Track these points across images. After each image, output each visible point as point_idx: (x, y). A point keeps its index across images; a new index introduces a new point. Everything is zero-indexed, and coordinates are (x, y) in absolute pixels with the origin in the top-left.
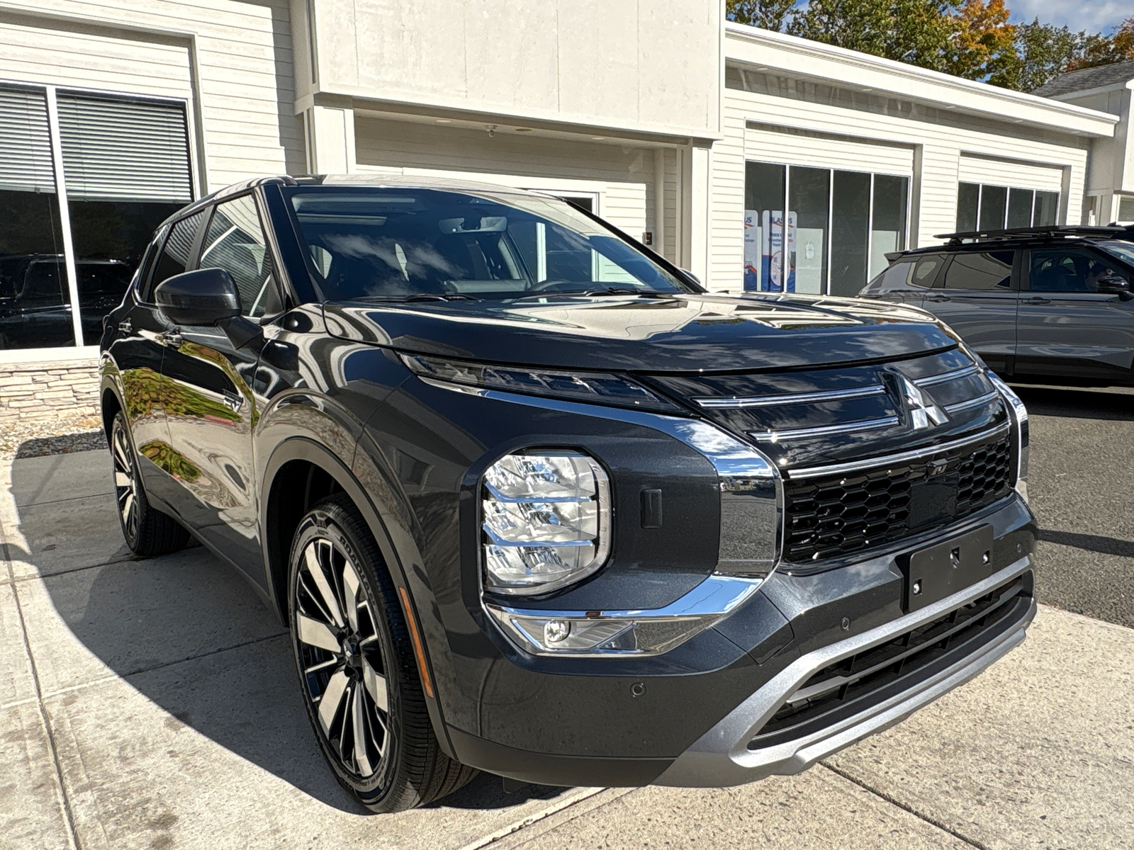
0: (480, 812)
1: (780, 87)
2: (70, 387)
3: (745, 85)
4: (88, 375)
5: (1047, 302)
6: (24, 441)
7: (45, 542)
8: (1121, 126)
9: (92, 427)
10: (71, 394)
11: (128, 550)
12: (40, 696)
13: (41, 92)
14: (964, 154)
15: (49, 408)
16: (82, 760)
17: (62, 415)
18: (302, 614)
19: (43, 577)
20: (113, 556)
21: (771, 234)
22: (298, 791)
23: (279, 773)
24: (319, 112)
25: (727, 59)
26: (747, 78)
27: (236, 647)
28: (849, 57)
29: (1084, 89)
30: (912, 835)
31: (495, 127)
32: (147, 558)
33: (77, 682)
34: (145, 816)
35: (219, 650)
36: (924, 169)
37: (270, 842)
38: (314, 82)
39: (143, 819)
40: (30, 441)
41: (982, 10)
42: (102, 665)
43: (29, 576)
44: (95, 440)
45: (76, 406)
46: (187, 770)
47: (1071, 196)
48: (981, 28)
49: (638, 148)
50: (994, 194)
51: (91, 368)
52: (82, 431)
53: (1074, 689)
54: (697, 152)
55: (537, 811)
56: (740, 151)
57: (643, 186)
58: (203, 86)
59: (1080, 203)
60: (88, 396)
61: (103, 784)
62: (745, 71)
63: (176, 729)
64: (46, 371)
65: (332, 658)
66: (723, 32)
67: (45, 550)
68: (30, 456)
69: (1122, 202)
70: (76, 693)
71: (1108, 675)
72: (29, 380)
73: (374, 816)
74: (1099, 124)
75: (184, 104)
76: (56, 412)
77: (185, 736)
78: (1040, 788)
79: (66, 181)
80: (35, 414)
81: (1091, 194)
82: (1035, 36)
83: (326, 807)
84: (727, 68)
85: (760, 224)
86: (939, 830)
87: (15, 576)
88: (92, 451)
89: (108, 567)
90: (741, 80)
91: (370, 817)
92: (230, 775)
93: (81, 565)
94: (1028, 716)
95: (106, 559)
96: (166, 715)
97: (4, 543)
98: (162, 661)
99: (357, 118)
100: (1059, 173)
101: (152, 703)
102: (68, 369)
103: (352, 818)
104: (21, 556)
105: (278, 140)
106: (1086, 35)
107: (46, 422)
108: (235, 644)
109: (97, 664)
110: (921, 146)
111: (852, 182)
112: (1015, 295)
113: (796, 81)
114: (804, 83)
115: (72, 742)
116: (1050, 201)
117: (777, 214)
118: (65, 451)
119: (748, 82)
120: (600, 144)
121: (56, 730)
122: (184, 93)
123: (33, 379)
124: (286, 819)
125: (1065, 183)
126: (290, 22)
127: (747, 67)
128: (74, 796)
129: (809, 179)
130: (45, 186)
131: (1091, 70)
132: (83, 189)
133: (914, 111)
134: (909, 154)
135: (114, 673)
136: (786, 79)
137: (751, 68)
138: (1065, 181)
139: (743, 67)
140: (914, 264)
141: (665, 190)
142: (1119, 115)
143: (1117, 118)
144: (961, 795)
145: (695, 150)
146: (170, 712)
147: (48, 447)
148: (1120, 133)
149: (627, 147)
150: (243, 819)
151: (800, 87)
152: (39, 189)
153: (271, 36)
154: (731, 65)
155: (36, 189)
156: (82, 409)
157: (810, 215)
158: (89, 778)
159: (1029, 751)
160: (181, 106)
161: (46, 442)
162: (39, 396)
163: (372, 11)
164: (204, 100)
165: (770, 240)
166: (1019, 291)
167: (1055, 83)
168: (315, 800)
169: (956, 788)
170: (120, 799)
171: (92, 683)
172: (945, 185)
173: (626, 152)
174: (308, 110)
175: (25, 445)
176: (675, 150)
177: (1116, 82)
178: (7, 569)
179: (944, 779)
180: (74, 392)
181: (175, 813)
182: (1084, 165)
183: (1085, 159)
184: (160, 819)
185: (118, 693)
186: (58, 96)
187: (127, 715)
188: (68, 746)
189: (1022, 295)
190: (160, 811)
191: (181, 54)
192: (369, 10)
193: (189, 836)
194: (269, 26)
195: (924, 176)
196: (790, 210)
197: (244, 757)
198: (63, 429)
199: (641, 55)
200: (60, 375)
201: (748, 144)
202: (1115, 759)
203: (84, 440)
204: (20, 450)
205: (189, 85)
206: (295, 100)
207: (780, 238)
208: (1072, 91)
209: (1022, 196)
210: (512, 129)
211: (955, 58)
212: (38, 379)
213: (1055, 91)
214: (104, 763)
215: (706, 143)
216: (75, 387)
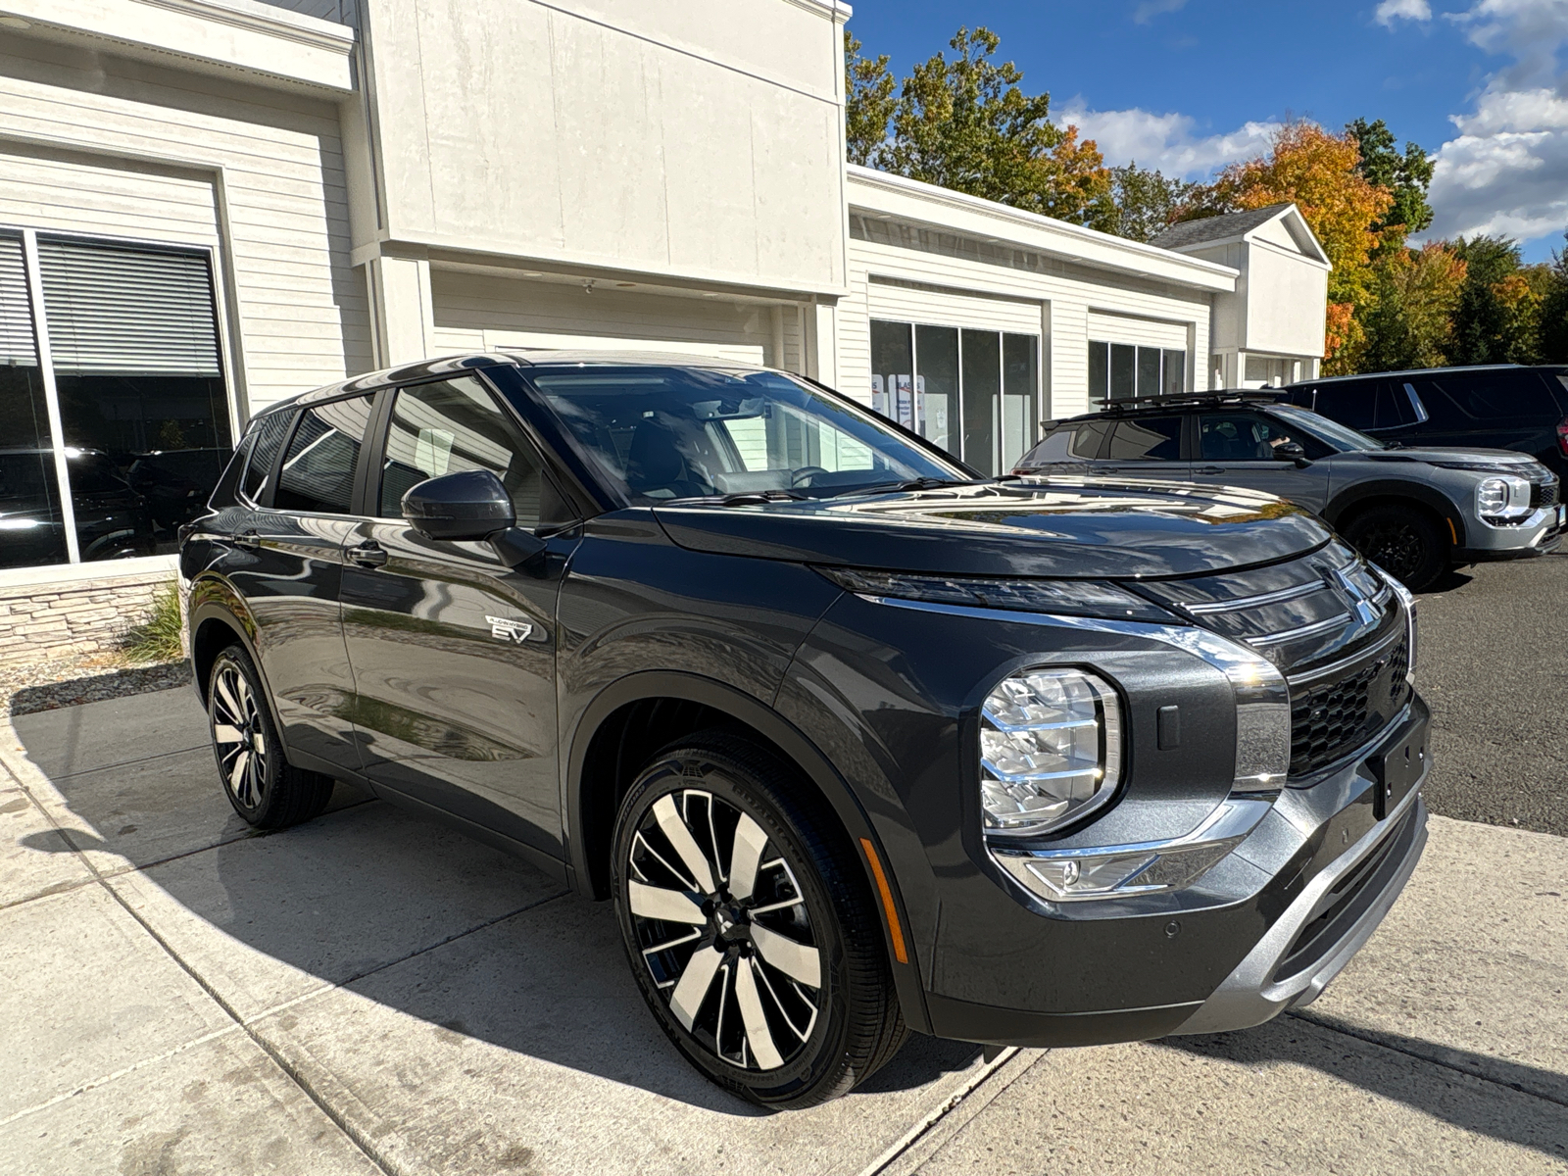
0: (898, 1094)
1: (902, 237)
2: (63, 617)
3: (866, 235)
4: (87, 600)
5: (1220, 471)
6: (15, 692)
7: (116, 822)
8: (1242, 280)
9: (103, 668)
10: (65, 625)
11: (241, 823)
12: (238, 1020)
13: (17, 237)
14: (1093, 310)
15: (37, 645)
16: (355, 1095)
17: (52, 654)
18: (641, 882)
19: (140, 868)
20: (223, 833)
21: (898, 401)
22: (664, 1099)
23: (627, 1080)
24: (387, 262)
25: (851, 207)
26: (867, 226)
27: (466, 933)
28: (974, 204)
29: (1201, 241)
30: (1365, 1058)
31: (593, 282)
32: (275, 832)
33: (283, 999)
34: (488, 1153)
35: (449, 939)
36: (1053, 327)
37: (664, 1165)
38: (380, 228)
39: (487, 1157)
40: (24, 691)
41: (1075, 153)
42: (301, 974)
43: (119, 868)
44: (116, 685)
45: (70, 641)
46: (504, 1090)
47: (1197, 355)
48: (1075, 172)
49: (751, 305)
50: (1123, 352)
51: (91, 590)
52: (92, 674)
53: (1430, 886)
54: (822, 311)
55: (959, 1084)
56: (863, 309)
57: (760, 349)
58: (235, 231)
59: (1206, 362)
60: (88, 627)
61: (404, 1122)
62: (865, 219)
63: (458, 1043)
64: (30, 597)
65: (694, 932)
66: (845, 176)
67: (120, 833)
68: (31, 711)
69: (1248, 361)
70: (290, 1013)
71: (1454, 867)
72: (7, 611)
73: (774, 1116)
74: (1219, 278)
75: (208, 252)
76: (44, 651)
77: (474, 1049)
78: (1459, 994)
79: (52, 351)
80: (15, 655)
81: (1217, 352)
82: (1133, 182)
83: (710, 1114)
84: (852, 216)
85: (886, 389)
86: (1387, 1050)
87: (99, 870)
88: (117, 699)
89: (225, 847)
90: (861, 229)
91: (770, 1118)
92: (564, 1090)
93: (185, 848)
94: (1403, 919)
95: (216, 839)
96: (430, 1026)
97: (56, 828)
98: (382, 960)
99: (433, 271)
100: (1183, 330)
101: (401, 1014)
102: (59, 594)
103: (749, 1121)
104: (94, 844)
105: (331, 297)
106: (1181, 185)
107: (31, 664)
108: (465, 930)
109: (291, 971)
110: (1049, 301)
111: (981, 342)
112: (1187, 464)
113: (919, 230)
114: (927, 232)
115: (326, 1075)
116: (1178, 360)
117: (904, 379)
118: (79, 701)
119: (868, 230)
120: (711, 301)
121: (294, 1062)
122: (208, 239)
123: (11, 609)
124: (667, 1134)
125: (1191, 339)
126: (342, 154)
127: (868, 215)
128: (375, 1142)
129: (937, 339)
130: (25, 358)
131: (1205, 221)
132: (75, 360)
133: (1040, 263)
134: (1036, 310)
135: (326, 983)
136: (909, 228)
137: (874, 216)
138: (1191, 341)
139: (864, 214)
140: (1074, 433)
141: (785, 354)
142: (1239, 268)
143: (1237, 272)
144: (1388, 1011)
145: (819, 307)
146: (435, 1023)
147: (53, 698)
148: (1241, 288)
149: (740, 304)
150: (615, 1140)
151: (924, 238)
152: (14, 361)
153: (319, 171)
154: (854, 212)
155: (10, 361)
156: (81, 645)
157: (939, 379)
158: (380, 1117)
159: (1426, 956)
160: (204, 256)
161: (47, 691)
162: (20, 630)
163: (450, 143)
164: (236, 248)
165: (898, 408)
166: (1191, 460)
167: (1171, 235)
168: (690, 1107)
169: (1379, 1004)
170: (441, 1138)
171: (304, 998)
172: (1074, 344)
173: (739, 310)
174: (372, 262)
175: (18, 697)
176: (796, 308)
177: (1234, 234)
178: (81, 863)
179: (1362, 995)
180: (68, 623)
181: (525, 1143)
182: (1208, 322)
183: (1208, 316)
184: (509, 1155)
185: (349, 1006)
186: (40, 242)
187: (380, 1031)
188: (325, 1080)
189: (1195, 464)
190: (503, 1145)
191: (203, 191)
192: (444, 142)
193: (560, 1170)
194: (316, 159)
195: (1053, 335)
196: (918, 374)
197: (568, 1066)
198: (63, 673)
199: (757, 200)
200: (49, 602)
201: (871, 301)
202: (1511, 955)
203: (100, 686)
204: (13, 704)
205: (213, 230)
206: (352, 249)
207: (909, 405)
208: (1190, 243)
209: (1150, 354)
210: (613, 283)
211: (1051, 204)
212: (18, 608)
213: (1172, 243)
214: (389, 1096)
215: (831, 300)
216: (69, 617)
